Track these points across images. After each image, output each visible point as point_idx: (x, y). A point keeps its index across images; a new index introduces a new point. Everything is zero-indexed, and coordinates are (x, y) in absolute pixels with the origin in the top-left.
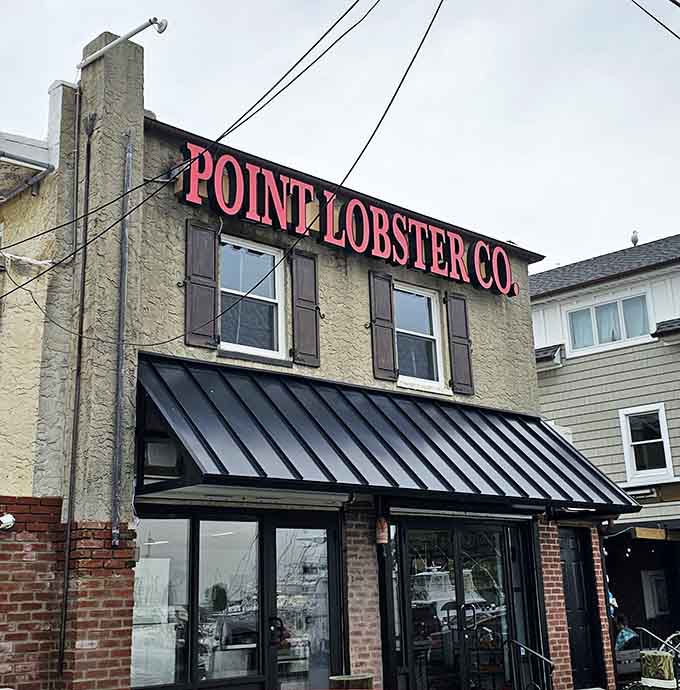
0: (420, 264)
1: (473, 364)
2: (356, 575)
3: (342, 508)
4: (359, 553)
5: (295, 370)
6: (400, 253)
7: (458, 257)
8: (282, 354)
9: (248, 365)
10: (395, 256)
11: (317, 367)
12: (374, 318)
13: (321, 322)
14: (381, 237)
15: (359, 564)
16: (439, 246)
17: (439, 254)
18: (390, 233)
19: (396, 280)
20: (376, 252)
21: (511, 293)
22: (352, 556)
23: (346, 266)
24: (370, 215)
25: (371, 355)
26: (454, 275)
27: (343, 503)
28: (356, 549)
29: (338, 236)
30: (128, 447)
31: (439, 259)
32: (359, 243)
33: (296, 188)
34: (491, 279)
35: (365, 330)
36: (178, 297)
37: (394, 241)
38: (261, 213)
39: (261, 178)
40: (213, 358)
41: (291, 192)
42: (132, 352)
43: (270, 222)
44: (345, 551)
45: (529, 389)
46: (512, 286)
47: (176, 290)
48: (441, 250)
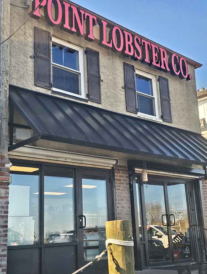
0: (147, 60)
1: (171, 109)
2: (120, 198)
3: (113, 168)
4: (121, 188)
5: (89, 103)
6: (138, 54)
7: (165, 59)
8: (83, 96)
9: (67, 98)
10: (136, 55)
11: (100, 104)
12: (126, 84)
13: (101, 83)
14: (129, 45)
15: (121, 193)
16: (156, 53)
17: (156, 56)
18: (133, 44)
19: (136, 69)
20: (127, 52)
21: (188, 79)
22: (118, 190)
23: (113, 59)
24: (124, 34)
25: (125, 101)
26: (163, 67)
27: (113, 165)
28: (120, 186)
29: (109, 43)
30: (5, 127)
31: (156, 59)
32: (119, 47)
33: (88, 17)
34: (179, 71)
35: (122, 89)
36: (31, 63)
37: (135, 48)
38: (71, 26)
39: (70, 10)
40: (49, 93)
41: (86, 18)
42: (6, 82)
43: (75, 31)
44: (115, 187)
45: (196, 122)
46: (189, 76)
47: (30, 59)
48: (157, 55)
